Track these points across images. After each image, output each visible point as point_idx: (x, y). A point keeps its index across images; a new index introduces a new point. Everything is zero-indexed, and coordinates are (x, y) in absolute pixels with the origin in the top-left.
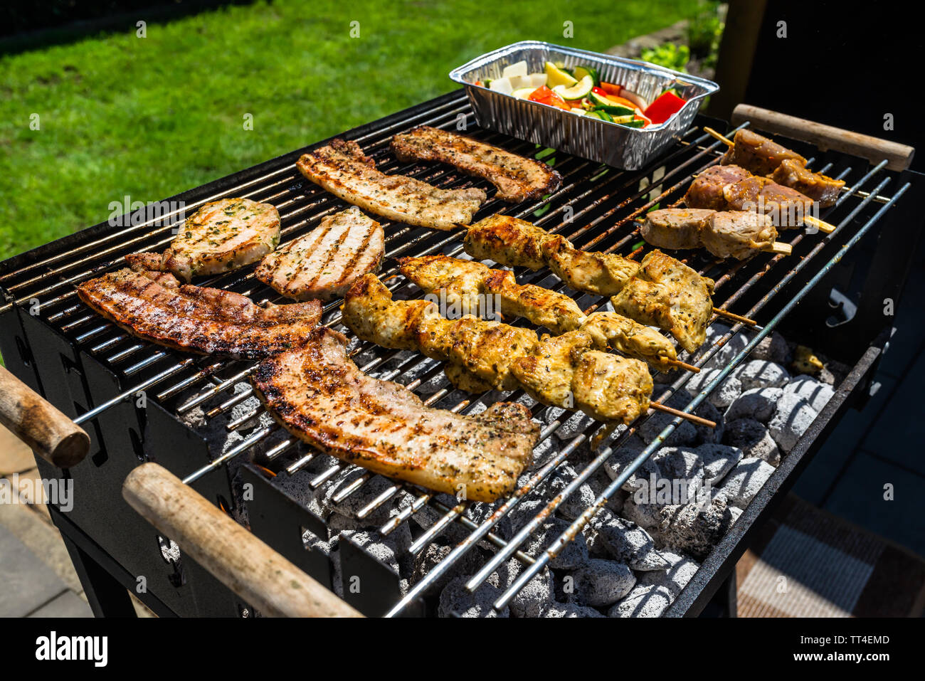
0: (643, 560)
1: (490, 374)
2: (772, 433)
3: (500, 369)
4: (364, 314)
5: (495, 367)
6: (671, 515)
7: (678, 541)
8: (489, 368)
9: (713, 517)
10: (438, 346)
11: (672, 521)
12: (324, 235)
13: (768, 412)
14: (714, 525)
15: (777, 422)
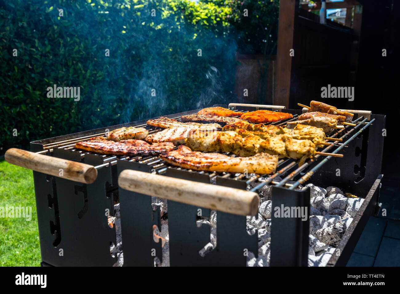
0: (316, 245)
1: (252, 147)
2: (349, 212)
3: (256, 146)
4: (196, 140)
5: (253, 145)
6: (321, 233)
7: (327, 242)
8: (252, 146)
9: (340, 227)
10: (229, 143)
11: (322, 234)
12: (167, 131)
13: (345, 206)
14: (341, 230)
15: (350, 208)
